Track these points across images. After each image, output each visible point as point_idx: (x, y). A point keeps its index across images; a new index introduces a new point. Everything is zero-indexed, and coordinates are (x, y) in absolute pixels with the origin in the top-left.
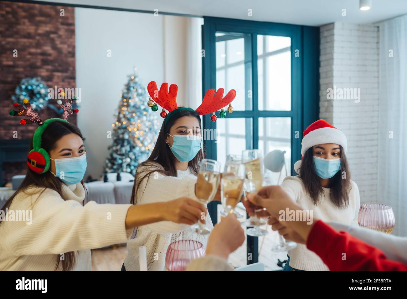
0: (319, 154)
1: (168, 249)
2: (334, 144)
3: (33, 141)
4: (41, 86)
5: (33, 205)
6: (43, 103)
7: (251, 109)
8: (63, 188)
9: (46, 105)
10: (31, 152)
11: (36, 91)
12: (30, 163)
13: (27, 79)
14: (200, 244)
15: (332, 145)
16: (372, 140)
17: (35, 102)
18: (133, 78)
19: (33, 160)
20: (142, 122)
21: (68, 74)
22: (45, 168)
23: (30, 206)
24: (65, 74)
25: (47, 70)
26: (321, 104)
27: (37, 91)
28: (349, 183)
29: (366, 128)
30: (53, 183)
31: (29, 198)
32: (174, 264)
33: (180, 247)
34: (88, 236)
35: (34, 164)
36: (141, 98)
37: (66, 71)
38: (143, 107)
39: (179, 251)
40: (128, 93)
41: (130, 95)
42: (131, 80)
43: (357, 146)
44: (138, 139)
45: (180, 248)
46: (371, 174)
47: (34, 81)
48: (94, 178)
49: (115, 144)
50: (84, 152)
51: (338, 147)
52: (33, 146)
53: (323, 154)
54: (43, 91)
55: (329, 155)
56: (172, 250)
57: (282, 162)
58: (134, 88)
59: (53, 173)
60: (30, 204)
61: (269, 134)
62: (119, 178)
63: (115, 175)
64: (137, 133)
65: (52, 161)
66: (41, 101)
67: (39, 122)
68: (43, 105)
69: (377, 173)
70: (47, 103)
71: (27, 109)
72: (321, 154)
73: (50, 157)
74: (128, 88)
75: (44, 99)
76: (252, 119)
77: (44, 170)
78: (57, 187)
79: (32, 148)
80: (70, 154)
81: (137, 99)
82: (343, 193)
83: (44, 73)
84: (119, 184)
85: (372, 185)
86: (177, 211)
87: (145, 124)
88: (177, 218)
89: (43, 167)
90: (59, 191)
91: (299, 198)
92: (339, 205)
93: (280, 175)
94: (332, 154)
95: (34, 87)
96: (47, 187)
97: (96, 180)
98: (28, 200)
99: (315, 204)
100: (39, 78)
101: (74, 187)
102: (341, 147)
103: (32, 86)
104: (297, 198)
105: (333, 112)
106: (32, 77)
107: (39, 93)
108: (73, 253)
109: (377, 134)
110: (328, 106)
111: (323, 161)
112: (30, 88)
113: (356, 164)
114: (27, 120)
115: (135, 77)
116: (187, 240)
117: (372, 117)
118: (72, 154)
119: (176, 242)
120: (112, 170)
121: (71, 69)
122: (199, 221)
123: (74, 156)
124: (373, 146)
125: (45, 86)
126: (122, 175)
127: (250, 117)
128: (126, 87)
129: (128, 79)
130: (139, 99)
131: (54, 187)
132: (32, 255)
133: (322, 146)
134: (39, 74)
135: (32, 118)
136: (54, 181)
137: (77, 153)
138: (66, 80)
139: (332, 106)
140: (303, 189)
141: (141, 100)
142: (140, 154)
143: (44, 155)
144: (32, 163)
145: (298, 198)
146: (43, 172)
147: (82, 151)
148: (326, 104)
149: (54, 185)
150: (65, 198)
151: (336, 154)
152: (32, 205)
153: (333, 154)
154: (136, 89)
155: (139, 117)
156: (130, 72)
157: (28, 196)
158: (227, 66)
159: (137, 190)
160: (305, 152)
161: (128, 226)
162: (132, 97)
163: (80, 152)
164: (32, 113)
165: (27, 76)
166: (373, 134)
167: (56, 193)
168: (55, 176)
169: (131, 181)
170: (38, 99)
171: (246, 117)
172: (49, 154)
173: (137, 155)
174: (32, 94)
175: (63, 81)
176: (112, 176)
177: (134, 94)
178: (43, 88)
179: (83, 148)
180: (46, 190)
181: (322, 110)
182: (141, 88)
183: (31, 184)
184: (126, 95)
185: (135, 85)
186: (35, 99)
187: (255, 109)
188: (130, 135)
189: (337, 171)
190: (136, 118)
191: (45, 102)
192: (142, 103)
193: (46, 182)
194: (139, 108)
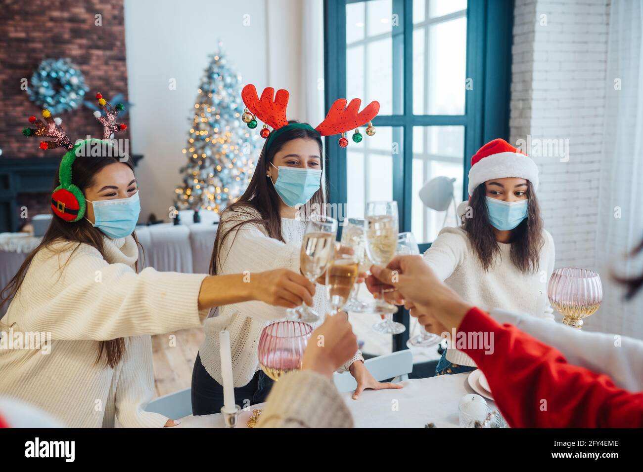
0: (494, 193)
1: (262, 335)
2: (518, 178)
3: (60, 174)
4: (72, 71)
5: (62, 269)
6: (76, 99)
7: (401, 112)
8: (105, 243)
9: (80, 102)
10: (56, 189)
11: (63, 81)
12: (57, 207)
13: (50, 61)
14: (309, 327)
15: (515, 180)
16: (592, 162)
17: (64, 97)
18: (217, 58)
19: (59, 202)
20: (233, 129)
21: (114, 53)
22: (79, 214)
23: (58, 270)
24: (108, 53)
25: (81, 47)
26: (513, 104)
27: (66, 81)
28: (541, 236)
29: (583, 144)
30: (90, 236)
31: (56, 257)
32: (271, 356)
33: (280, 332)
34: (144, 317)
35: (62, 207)
36: (230, 90)
37: (109, 47)
38: (233, 106)
39: (277, 338)
40: (209, 83)
41: (213, 87)
42: (214, 62)
43: (567, 172)
44: (227, 156)
45: (280, 334)
46: (588, 215)
47: (59, 64)
48: (159, 218)
49: (191, 164)
50: (135, 191)
51: (525, 182)
52: (60, 181)
53: (501, 193)
54: (75, 81)
55: (511, 195)
56: (267, 336)
57: (451, 195)
58: (219, 75)
59: (90, 222)
60: (58, 268)
61: (434, 150)
62: (196, 219)
63: (191, 213)
64: (225, 146)
65: (89, 205)
66: (73, 95)
67: (67, 146)
68: (77, 103)
69: (595, 214)
70: (82, 99)
71: (49, 126)
72: (498, 193)
73: (85, 198)
74: (210, 74)
75: (77, 94)
76: (402, 129)
77: (77, 217)
78: (96, 242)
79: (59, 184)
80: (116, 194)
81: (224, 93)
82: (531, 252)
83: (76, 51)
84: (197, 227)
85: (588, 233)
86: (273, 289)
87: (237, 134)
88: (272, 299)
89: (76, 212)
90: (100, 247)
91: (462, 261)
92: (523, 268)
93: (447, 216)
94: (514, 194)
95: (61, 74)
96: (81, 242)
97: (161, 222)
98: (54, 261)
99: (486, 270)
100: (68, 60)
101: (122, 241)
102: (528, 183)
103: (57, 72)
104: (458, 261)
105: (530, 117)
106: (57, 58)
107: (69, 83)
108: (122, 339)
109: (600, 152)
110: (523, 109)
111: (500, 204)
112: (54, 75)
113: (565, 200)
114: (49, 143)
115: (220, 58)
116: (290, 322)
117: (594, 125)
118: (117, 194)
119: (274, 324)
120: (186, 205)
121: (118, 43)
122: (304, 303)
123: (121, 197)
124: (592, 171)
125: (79, 72)
126: (202, 213)
127: (399, 126)
128: (206, 74)
129: (210, 60)
130: (227, 92)
131: (93, 242)
132: (63, 341)
133: (498, 182)
134: (67, 52)
135: (57, 140)
136: (92, 234)
137: (125, 192)
138: (111, 62)
139: (530, 108)
140: (467, 246)
141: (230, 95)
142: (230, 181)
143: (76, 195)
144: (58, 206)
145: (460, 262)
146: (76, 219)
147: (133, 189)
148: (520, 105)
149: (93, 240)
150: (109, 259)
151: (521, 194)
152: (60, 268)
153: (517, 194)
154: (223, 77)
155: (227, 121)
156: (213, 50)
157: (55, 254)
158: (367, 40)
159: (220, 246)
160: (473, 190)
161: (201, 306)
162: (216, 90)
163: (129, 191)
164: (57, 132)
165: (48, 57)
166: (594, 152)
167: (94, 250)
168: (94, 225)
169: (215, 223)
170: (68, 93)
171: (393, 125)
172: (84, 194)
173: (225, 182)
174: (58, 85)
175: (106, 63)
176: (186, 216)
177: (218, 85)
178: (75, 75)
179: (135, 185)
180: (80, 246)
181: (514, 114)
182: (230, 75)
183: (58, 237)
184: (206, 87)
185: (220, 70)
186: (63, 93)
187: (407, 111)
188: (215, 149)
189: (522, 220)
190: (223, 123)
191: (79, 97)
192: (232, 99)
193: (80, 234)
194: (228, 107)
